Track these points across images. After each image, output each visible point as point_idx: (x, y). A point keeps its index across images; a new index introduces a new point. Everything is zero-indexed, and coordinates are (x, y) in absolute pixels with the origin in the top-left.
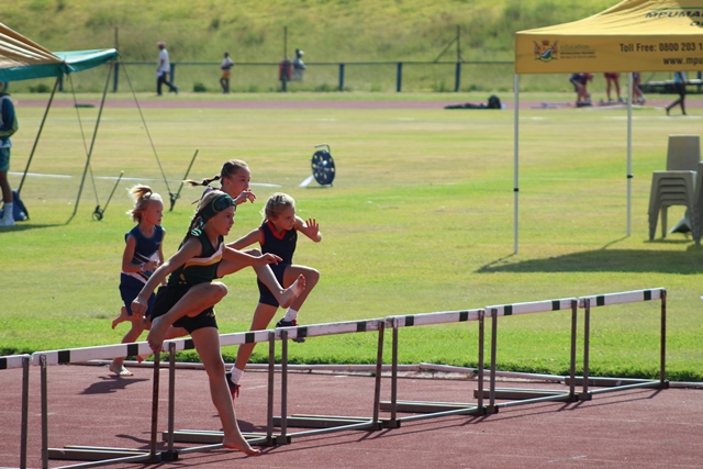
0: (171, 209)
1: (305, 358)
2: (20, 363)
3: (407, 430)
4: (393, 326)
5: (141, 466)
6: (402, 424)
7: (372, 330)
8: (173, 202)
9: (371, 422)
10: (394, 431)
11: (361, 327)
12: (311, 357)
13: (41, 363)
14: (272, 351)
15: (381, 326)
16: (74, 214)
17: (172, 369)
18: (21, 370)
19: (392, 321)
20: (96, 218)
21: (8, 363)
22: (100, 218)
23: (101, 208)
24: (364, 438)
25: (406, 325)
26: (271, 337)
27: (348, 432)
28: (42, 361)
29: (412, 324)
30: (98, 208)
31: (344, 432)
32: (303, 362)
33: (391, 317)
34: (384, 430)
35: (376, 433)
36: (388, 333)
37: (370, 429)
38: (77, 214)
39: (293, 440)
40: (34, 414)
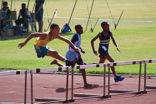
0: (115, 29)
1: (131, 73)
2: (24, 72)
3: (149, 94)
4: (145, 63)
5: (63, 103)
6: (148, 92)
7: (138, 64)
8: (116, 27)
9: (138, 91)
10: (145, 94)
11: (134, 63)
12: (132, 73)
13: (31, 73)
14: (105, 70)
15: (141, 63)
16: (86, 30)
17: (73, 75)
18: (25, 74)
19: (144, 61)
20: (91, 32)
21: (20, 73)
22: (92, 31)
23: (93, 28)
24: (135, 96)
25: (149, 63)
26: (105, 66)
28: (31, 72)
29: (151, 62)
30: (92, 28)
31: (129, 94)
32: (130, 74)
33: (144, 60)
34: (142, 94)
35: (139, 95)
36: (143, 65)
37: (137, 94)
38: (87, 30)
39: (111, 96)
40: (29, 88)
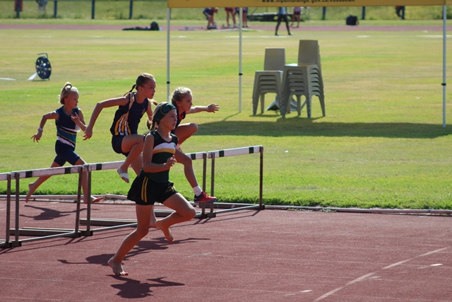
27: (59, 238)
